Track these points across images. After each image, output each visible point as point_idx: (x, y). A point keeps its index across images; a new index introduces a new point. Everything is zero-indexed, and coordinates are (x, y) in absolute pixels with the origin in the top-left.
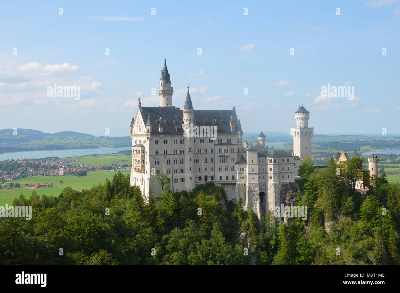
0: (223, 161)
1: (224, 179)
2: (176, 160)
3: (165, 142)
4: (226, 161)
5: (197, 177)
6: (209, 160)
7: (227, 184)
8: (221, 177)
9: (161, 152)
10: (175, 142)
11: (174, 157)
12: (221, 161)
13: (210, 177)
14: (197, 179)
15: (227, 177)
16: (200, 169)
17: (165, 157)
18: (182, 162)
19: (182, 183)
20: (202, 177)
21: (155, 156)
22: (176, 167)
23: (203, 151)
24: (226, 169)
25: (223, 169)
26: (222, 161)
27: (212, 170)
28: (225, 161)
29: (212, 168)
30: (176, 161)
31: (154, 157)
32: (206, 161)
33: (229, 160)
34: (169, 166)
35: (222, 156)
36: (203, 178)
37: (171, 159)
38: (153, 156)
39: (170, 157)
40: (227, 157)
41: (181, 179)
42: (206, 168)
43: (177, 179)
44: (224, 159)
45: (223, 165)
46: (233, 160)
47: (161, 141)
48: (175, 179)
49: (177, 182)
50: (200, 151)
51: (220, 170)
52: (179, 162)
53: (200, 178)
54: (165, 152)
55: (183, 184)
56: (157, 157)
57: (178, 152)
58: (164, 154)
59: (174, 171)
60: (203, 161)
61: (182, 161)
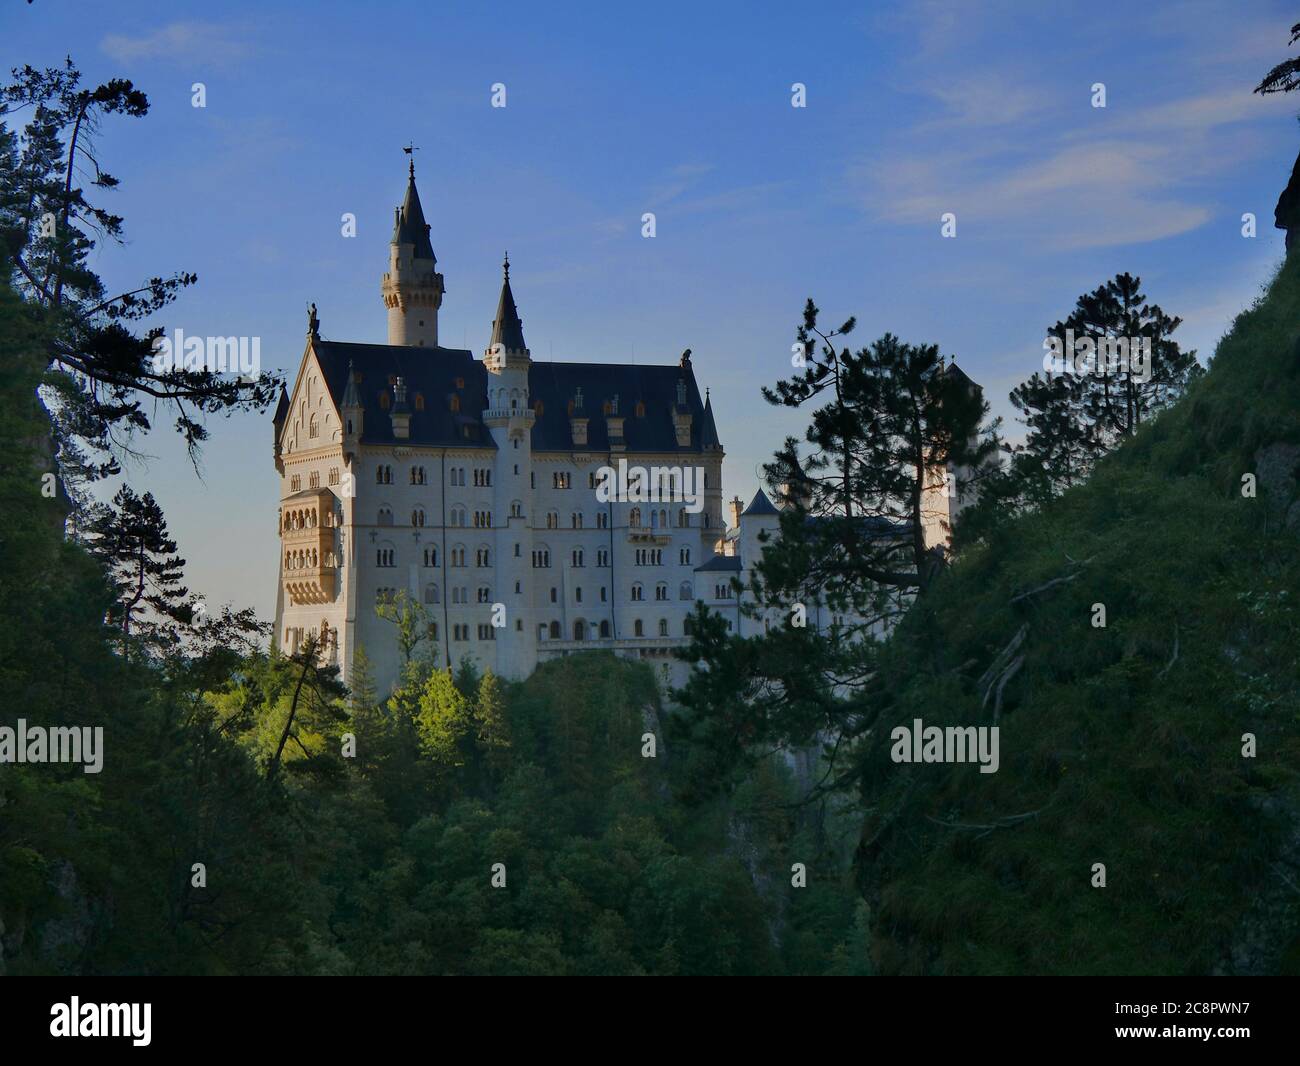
0: (648, 561)
1: (651, 630)
2: (458, 550)
3: (419, 476)
4: (657, 558)
5: (544, 625)
6: (590, 558)
7: (663, 651)
8: (639, 624)
9: (403, 517)
10: (458, 476)
11: (453, 537)
12: (640, 558)
13: (594, 624)
14: (546, 633)
15: (663, 623)
16: (554, 591)
17: (417, 535)
18: (484, 559)
19: (487, 642)
20: (562, 623)
21: (377, 530)
22: (458, 577)
23: (566, 522)
24: (661, 594)
25: (649, 593)
26: (644, 562)
27: (603, 599)
28: (653, 562)
29: (603, 590)
30: (458, 554)
31: (374, 534)
32: (578, 559)
33: (671, 555)
34: (434, 573)
35: (645, 538)
36: (569, 629)
37: (440, 544)
38: (370, 530)
39: (436, 537)
40: (665, 541)
41: (480, 627)
42: (579, 590)
43: (465, 628)
44: (649, 552)
45: (648, 576)
46: (685, 557)
47: (402, 471)
48: (457, 628)
49: (465, 637)
50: (552, 521)
51: (637, 594)
52: (471, 559)
53: (555, 629)
54: (418, 519)
55: (487, 647)
56: (384, 533)
57: (470, 520)
58: (411, 524)
59: (450, 592)
60: (568, 562)
61: (483, 554)
